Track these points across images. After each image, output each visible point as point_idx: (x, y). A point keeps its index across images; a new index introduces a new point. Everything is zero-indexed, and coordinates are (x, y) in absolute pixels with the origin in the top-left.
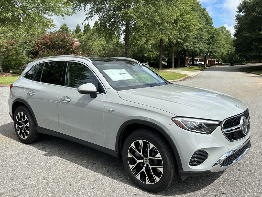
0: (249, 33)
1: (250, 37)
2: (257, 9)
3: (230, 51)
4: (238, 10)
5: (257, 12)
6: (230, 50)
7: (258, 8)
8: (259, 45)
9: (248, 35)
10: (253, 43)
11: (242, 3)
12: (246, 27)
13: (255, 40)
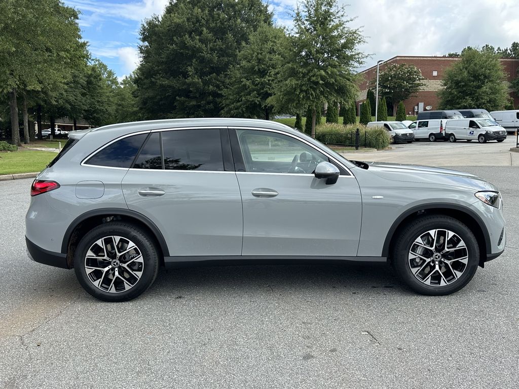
0: (168, 79)
1: (170, 86)
2: (175, 38)
3: (120, 110)
4: (142, 37)
5: (176, 44)
6: (120, 107)
7: (177, 38)
8: (186, 101)
9: (166, 82)
10: (177, 97)
11: (145, 25)
12: (161, 70)
13: (180, 92)
